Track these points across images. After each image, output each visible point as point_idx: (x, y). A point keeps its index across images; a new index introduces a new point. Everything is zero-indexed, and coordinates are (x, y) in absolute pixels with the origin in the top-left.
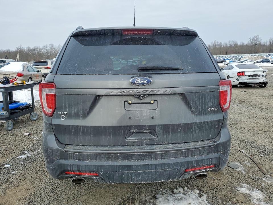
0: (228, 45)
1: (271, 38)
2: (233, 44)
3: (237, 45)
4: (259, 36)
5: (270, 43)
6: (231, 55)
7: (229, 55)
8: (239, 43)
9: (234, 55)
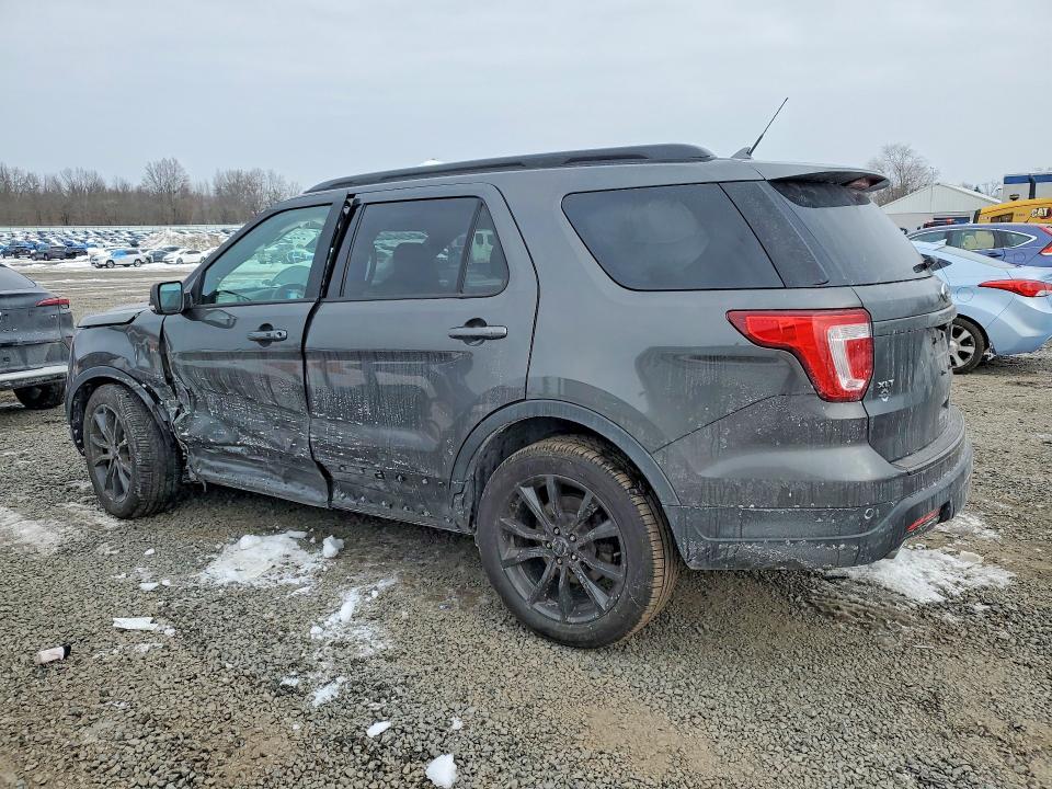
0: (65, 187)
1: (218, 170)
2: (85, 183)
3: (104, 188)
4: (179, 162)
5: (219, 190)
6: (90, 230)
7: (79, 229)
8: (109, 185)
9: (101, 229)
